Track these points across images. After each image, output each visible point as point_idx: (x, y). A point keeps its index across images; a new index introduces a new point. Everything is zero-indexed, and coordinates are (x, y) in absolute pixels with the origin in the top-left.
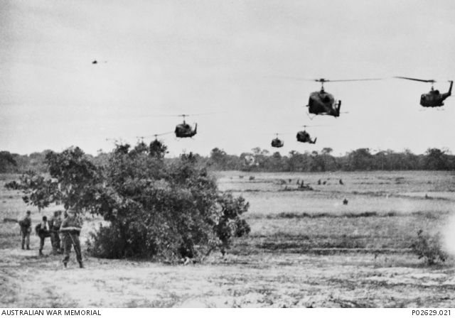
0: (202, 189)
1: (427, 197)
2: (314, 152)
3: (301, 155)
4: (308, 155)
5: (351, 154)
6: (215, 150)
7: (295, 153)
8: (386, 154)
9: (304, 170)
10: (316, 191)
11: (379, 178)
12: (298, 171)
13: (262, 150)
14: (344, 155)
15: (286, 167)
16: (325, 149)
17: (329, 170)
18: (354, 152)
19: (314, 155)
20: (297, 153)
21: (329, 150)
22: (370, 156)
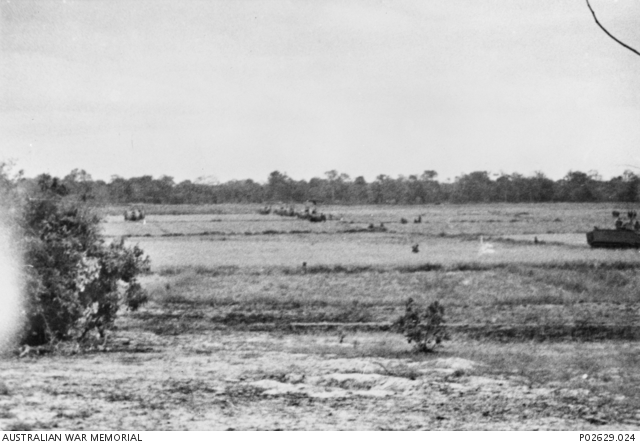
0: (66, 236)
1: (536, 242)
2: (413, 177)
3: (393, 181)
4: (404, 181)
5: (461, 180)
6: (275, 174)
7: (384, 178)
8: (510, 179)
9: (397, 202)
10: (391, 232)
11: (494, 213)
12: (389, 204)
13: (339, 174)
14: (452, 181)
15: (372, 197)
16: (427, 172)
17: (431, 202)
18: (466, 178)
19: (412, 181)
20: (388, 179)
21: (432, 174)
22: (490, 183)
